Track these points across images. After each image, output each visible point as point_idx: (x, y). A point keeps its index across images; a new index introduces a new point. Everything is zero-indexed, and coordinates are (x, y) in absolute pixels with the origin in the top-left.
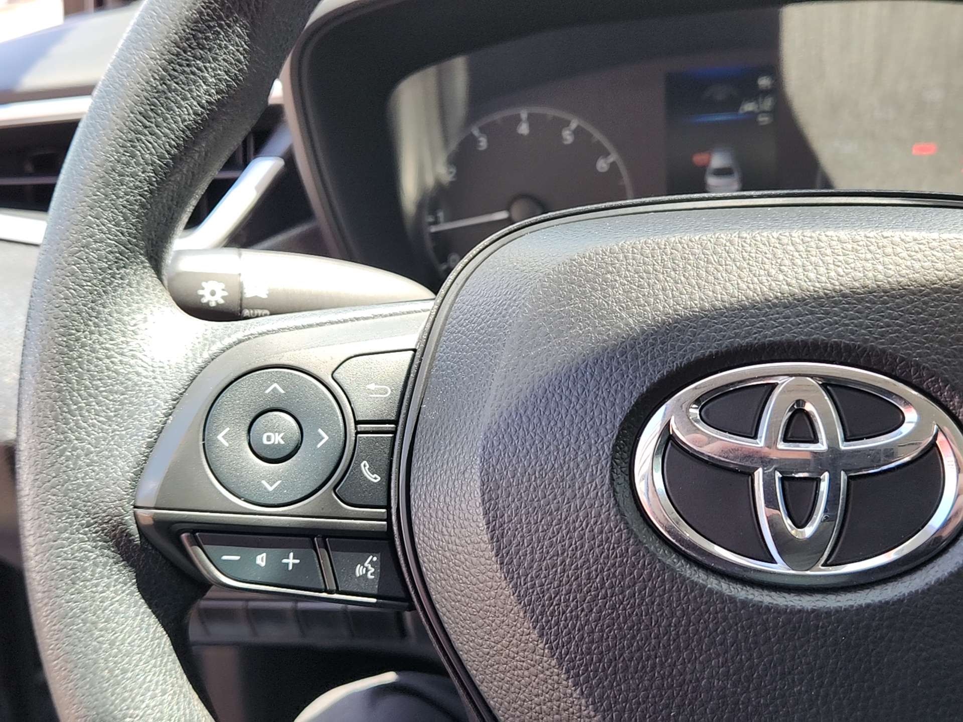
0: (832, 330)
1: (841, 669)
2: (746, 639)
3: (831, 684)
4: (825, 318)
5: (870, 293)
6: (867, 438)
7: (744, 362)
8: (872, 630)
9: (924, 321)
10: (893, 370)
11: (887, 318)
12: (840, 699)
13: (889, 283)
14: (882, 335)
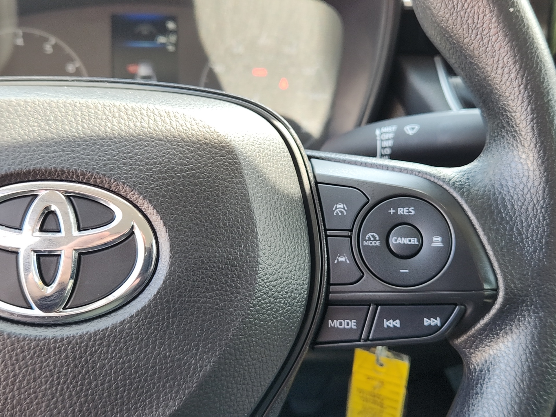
0: (73, 161)
1: (70, 373)
2: (11, 358)
3: (65, 383)
4: (70, 154)
5: (101, 139)
6: (92, 229)
7: (18, 180)
8: (89, 347)
9: (131, 158)
10: (110, 187)
11: (109, 155)
12: (70, 391)
13: (114, 134)
14: (105, 165)
